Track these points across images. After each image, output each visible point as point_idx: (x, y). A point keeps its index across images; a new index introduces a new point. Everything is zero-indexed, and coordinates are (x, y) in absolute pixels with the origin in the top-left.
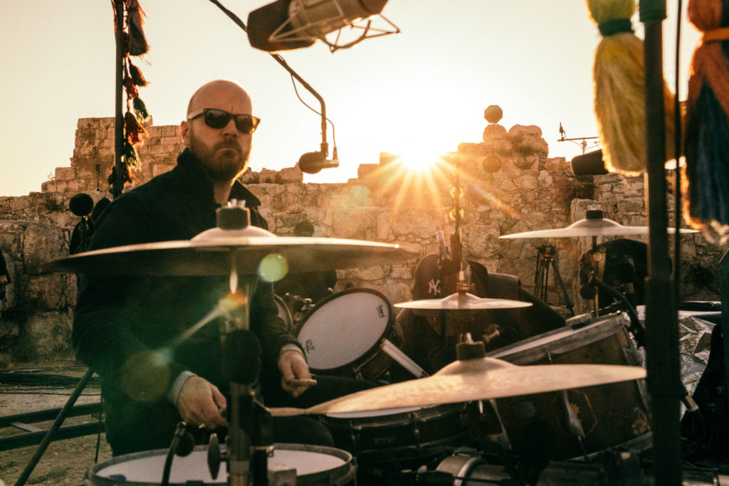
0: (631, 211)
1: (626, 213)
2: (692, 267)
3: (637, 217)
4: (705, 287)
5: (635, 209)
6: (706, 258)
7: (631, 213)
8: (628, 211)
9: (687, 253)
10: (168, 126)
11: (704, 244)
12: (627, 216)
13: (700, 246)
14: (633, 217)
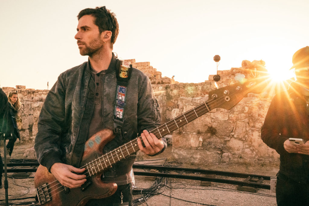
0: (187, 103)
1: (185, 104)
2: (209, 127)
3: (189, 106)
4: (214, 135)
5: (189, 102)
6: (214, 123)
7: (187, 104)
8: (186, 103)
9: (207, 121)
10: (139, 63)
11: (214, 118)
12: (185, 105)
13: (213, 118)
14: (187, 106)
